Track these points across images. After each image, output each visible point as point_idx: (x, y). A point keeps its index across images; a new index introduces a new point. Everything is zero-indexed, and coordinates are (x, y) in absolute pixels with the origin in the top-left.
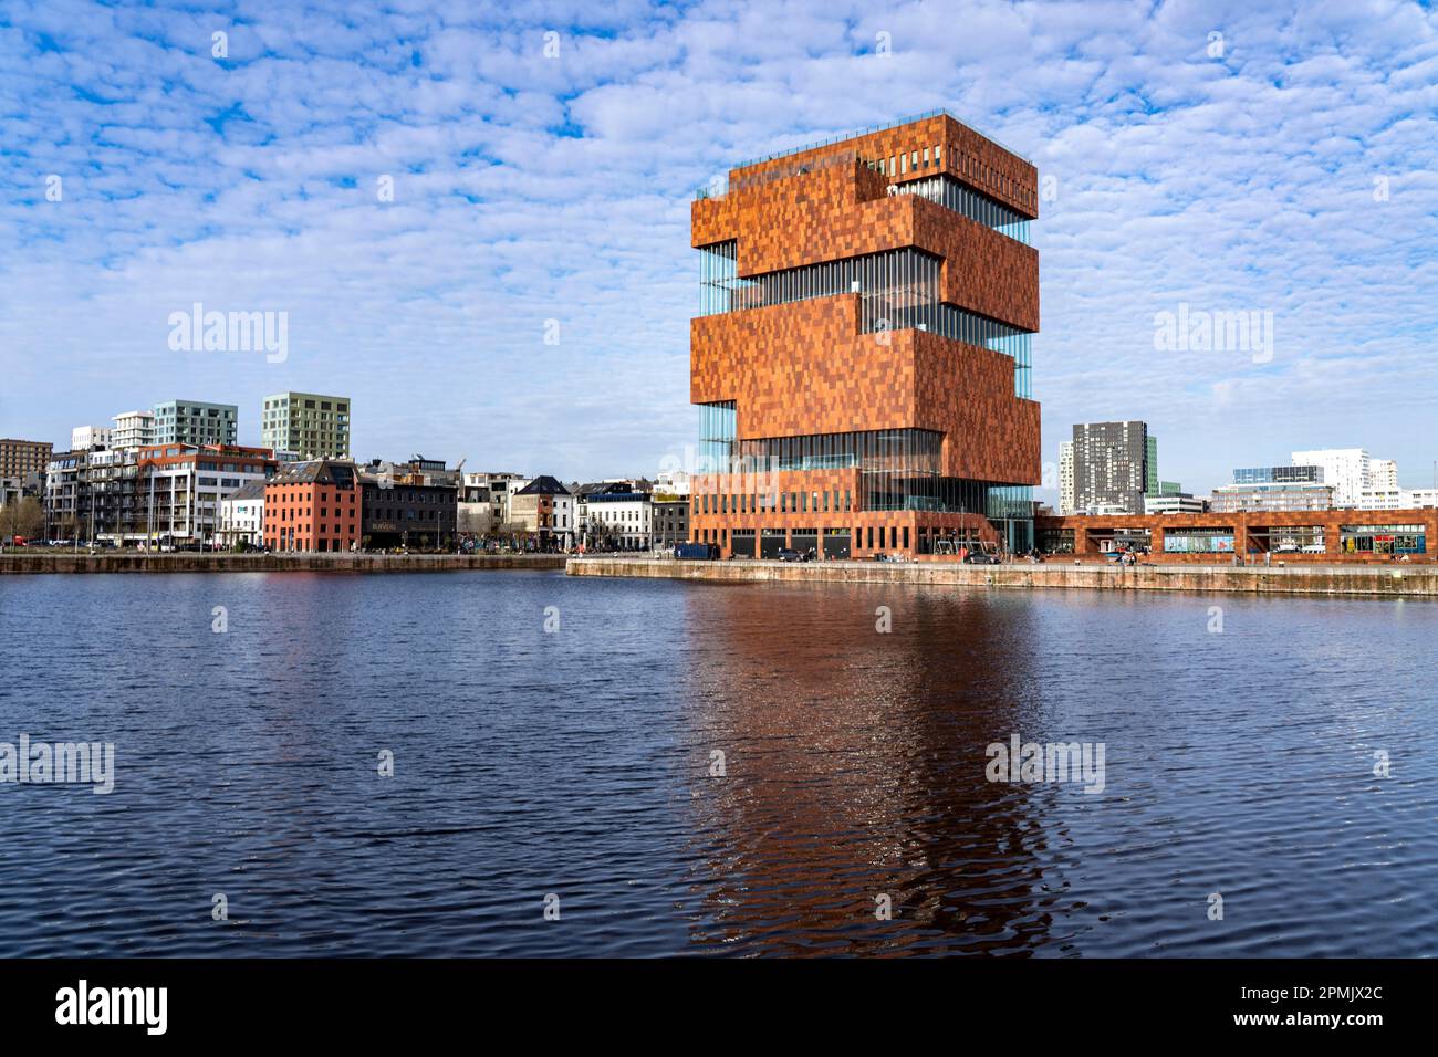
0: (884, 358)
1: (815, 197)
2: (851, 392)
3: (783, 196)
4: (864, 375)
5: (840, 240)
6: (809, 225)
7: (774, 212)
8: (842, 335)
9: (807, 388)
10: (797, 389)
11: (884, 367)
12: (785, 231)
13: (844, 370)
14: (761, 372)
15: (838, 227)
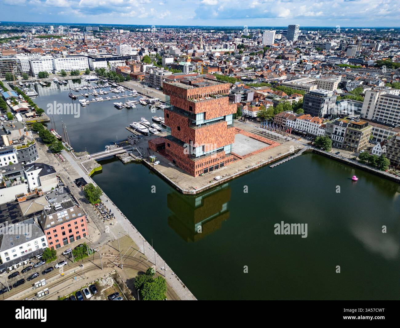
0: (231, 132)
1: (221, 103)
2: (226, 139)
3: (216, 103)
4: (228, 136)
5: (225, 112)
6: (220, 109)
7: (214, 106)
8: (224, 129)
9: (218, 140)
10: (217, 140)
11: (231, 134)
12: (216, 110)
13: (225, 136)
14: (210, 138)
15: (225, 110)
